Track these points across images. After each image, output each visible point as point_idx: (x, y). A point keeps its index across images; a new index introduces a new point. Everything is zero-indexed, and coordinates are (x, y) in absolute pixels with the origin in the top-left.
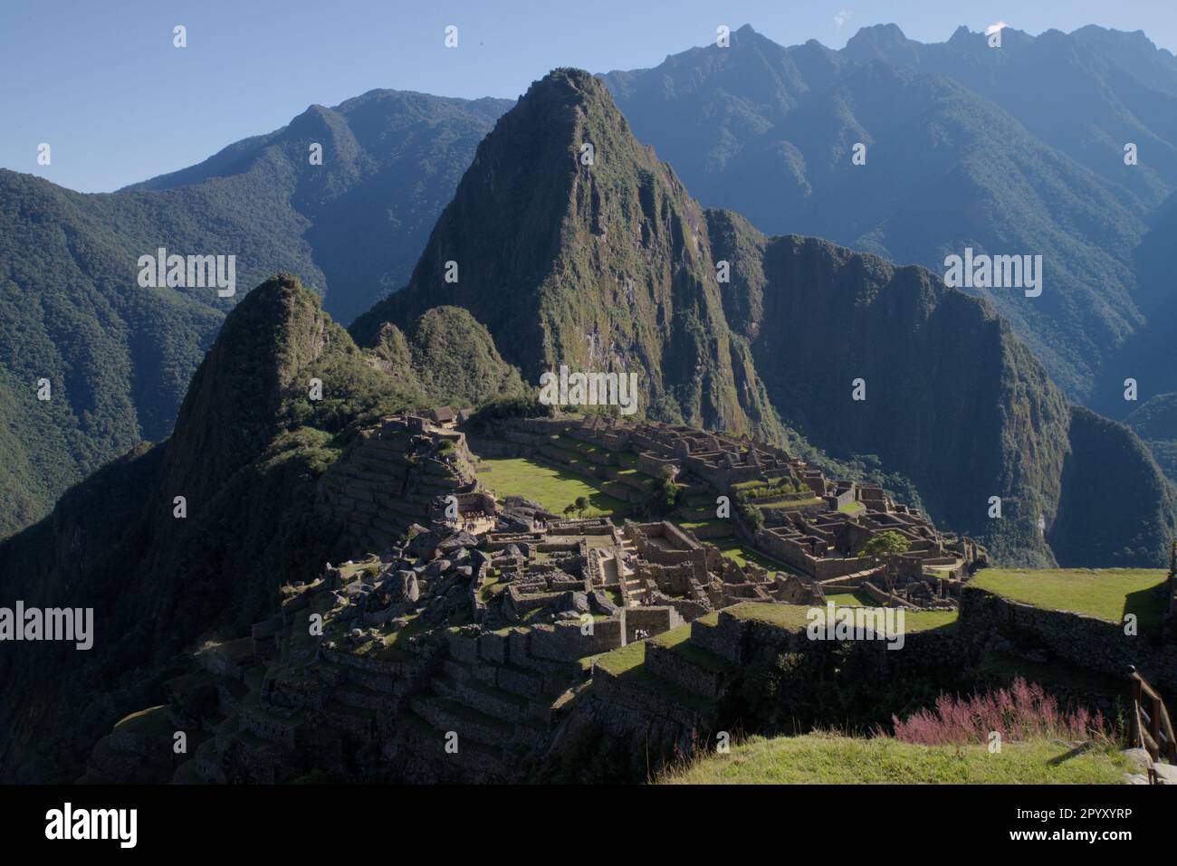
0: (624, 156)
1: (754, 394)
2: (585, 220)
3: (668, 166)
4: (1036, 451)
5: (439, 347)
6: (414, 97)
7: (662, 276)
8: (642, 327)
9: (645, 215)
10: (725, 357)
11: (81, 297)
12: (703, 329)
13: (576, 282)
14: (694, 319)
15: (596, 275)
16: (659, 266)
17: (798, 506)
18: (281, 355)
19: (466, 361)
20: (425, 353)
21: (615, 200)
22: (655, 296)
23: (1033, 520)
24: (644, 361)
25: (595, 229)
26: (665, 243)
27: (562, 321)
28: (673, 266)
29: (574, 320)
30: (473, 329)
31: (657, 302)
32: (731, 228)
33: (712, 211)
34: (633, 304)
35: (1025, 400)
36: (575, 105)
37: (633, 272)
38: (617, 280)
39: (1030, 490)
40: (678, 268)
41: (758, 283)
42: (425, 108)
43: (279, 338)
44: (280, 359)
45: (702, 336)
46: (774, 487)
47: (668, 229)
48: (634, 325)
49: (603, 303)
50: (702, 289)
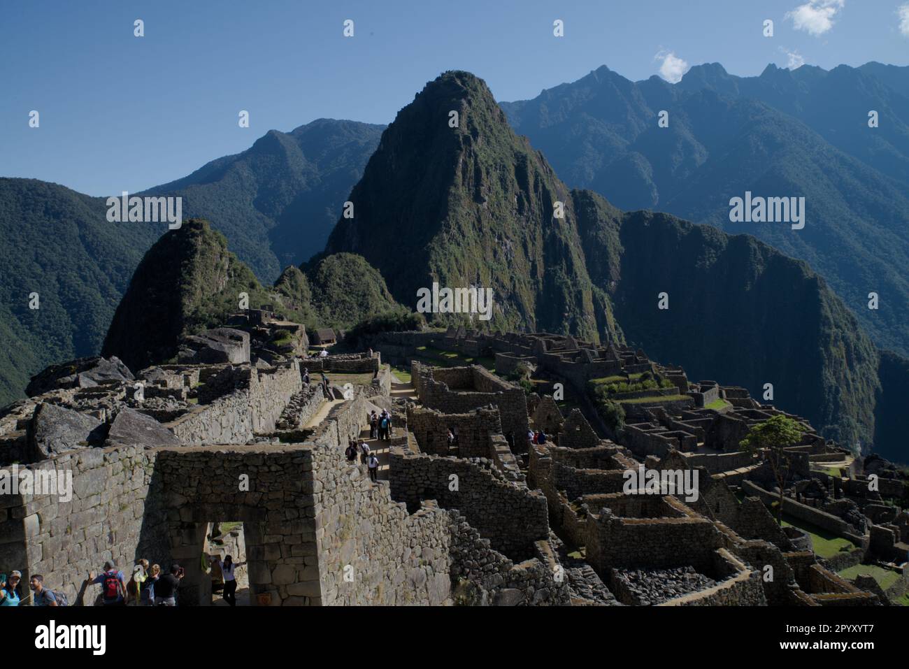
0: (503, 140)
1: (613, 337)
2: (469, 190)
3: (540, 153)
4: (852, 387)
5: (336, 286)
6: (348, 123)
7: (535, 239)
8: (519, 280)
9: (520, 188)
10: (589, 306)
11: (88, 275)
12: (570, 282)
13: (461, 240)
14: (562, 274)
15: (479, 236)
16: (532, 230)
17: (661, 402)
18: (186, 287)
19: (360, 299)
20: (324, 292)
21: (495, 175)
22: (529, 254)
23: (852, 444)
24: (520, 308)
25: (478, 198)
26: (537, 212)
27: (449, 271)
28: (544, 231)
29: (460, 271)
30: (367, 272)
31: (531, 259)
32: (592, 204)
33: (577, 191)
34: (511, 261)
35: (841, 344)
36: (461, 98)
37: (510, 234)
38: (496, 240)
39: (848, 419)
40: (549, 232)
41: (615, 249)
42: (356, 131)
43: (185, 272)
44: (185, 290)
45: (569, 288)
46: (634, 382)
47: (539, 199)
48: (512, 278)
49: (485, 259)
50: (568, 249)
